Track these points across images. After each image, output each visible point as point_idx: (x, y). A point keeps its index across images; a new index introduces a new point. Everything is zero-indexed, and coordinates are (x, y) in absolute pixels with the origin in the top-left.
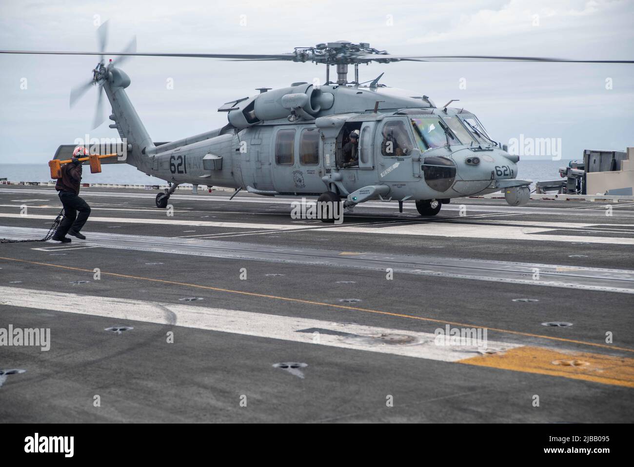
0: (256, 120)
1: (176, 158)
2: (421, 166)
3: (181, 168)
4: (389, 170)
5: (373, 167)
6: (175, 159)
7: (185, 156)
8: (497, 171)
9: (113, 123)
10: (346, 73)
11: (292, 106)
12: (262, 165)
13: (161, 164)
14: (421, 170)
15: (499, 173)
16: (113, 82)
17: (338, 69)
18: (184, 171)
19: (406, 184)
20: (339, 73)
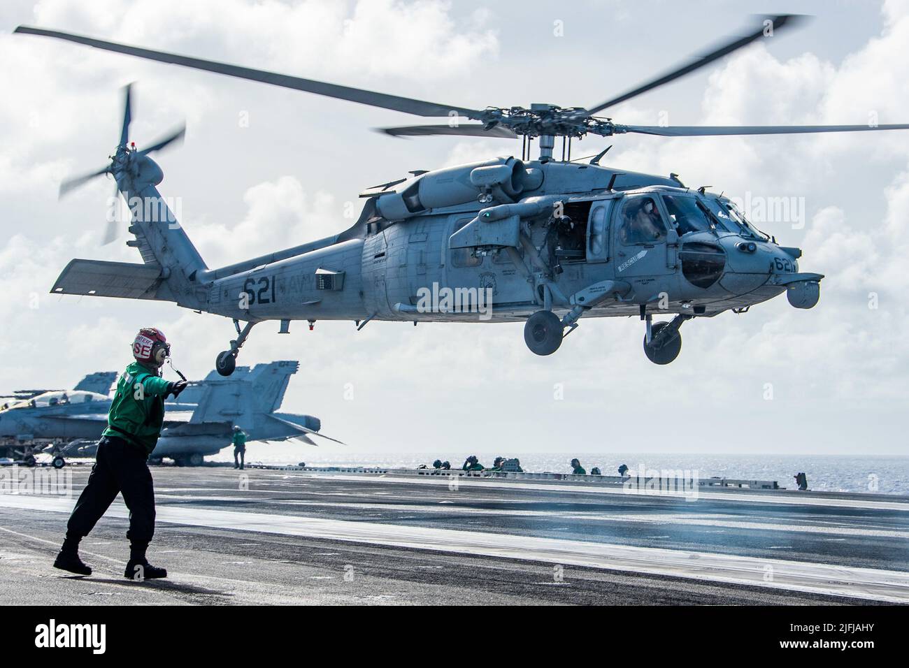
0: (421, 207)
1: (256, 281)
2: (677, 253)
3: (267, 295)
4: (632, 261)
5: (608, 259)
6: (254, 283)
7: (274, 277)
8: (777, 263)
9: (133, 238)
10: (553, 148)
11: (488, 182)
12: (427, 269)
13: (226, 291)
14: (678, 259)
15: (780, 266)
16: (139, 175)
17: (542, 141)
18: (271, 300)
19: (655, 278)
20: (542, 147)
